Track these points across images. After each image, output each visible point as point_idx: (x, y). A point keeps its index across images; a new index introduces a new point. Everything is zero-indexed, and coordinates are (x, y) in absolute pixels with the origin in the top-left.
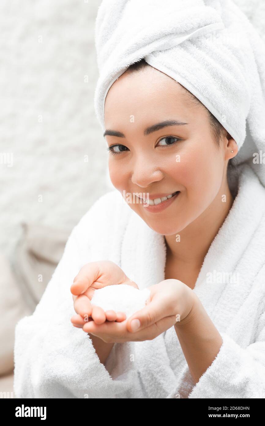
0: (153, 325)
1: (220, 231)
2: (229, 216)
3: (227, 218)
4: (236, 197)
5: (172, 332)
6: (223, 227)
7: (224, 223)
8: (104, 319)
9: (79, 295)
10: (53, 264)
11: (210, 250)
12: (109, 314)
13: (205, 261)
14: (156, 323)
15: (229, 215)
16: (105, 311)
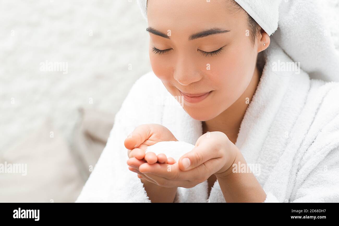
0: (201, 165)
1: (253, 98)
2: (261, 84)
3: (259, 86)
4: (265, 66)
5: (217, 194)
6: (256, 94)
7: (257, 91)
8: (156, 161)
9: (132, 149)
10: (103, 143)
11: (246, 117)
12: (161, 157)
13: (241, 127)
14: (203, 163)
15: (260, 82)
16: (157, 154)
